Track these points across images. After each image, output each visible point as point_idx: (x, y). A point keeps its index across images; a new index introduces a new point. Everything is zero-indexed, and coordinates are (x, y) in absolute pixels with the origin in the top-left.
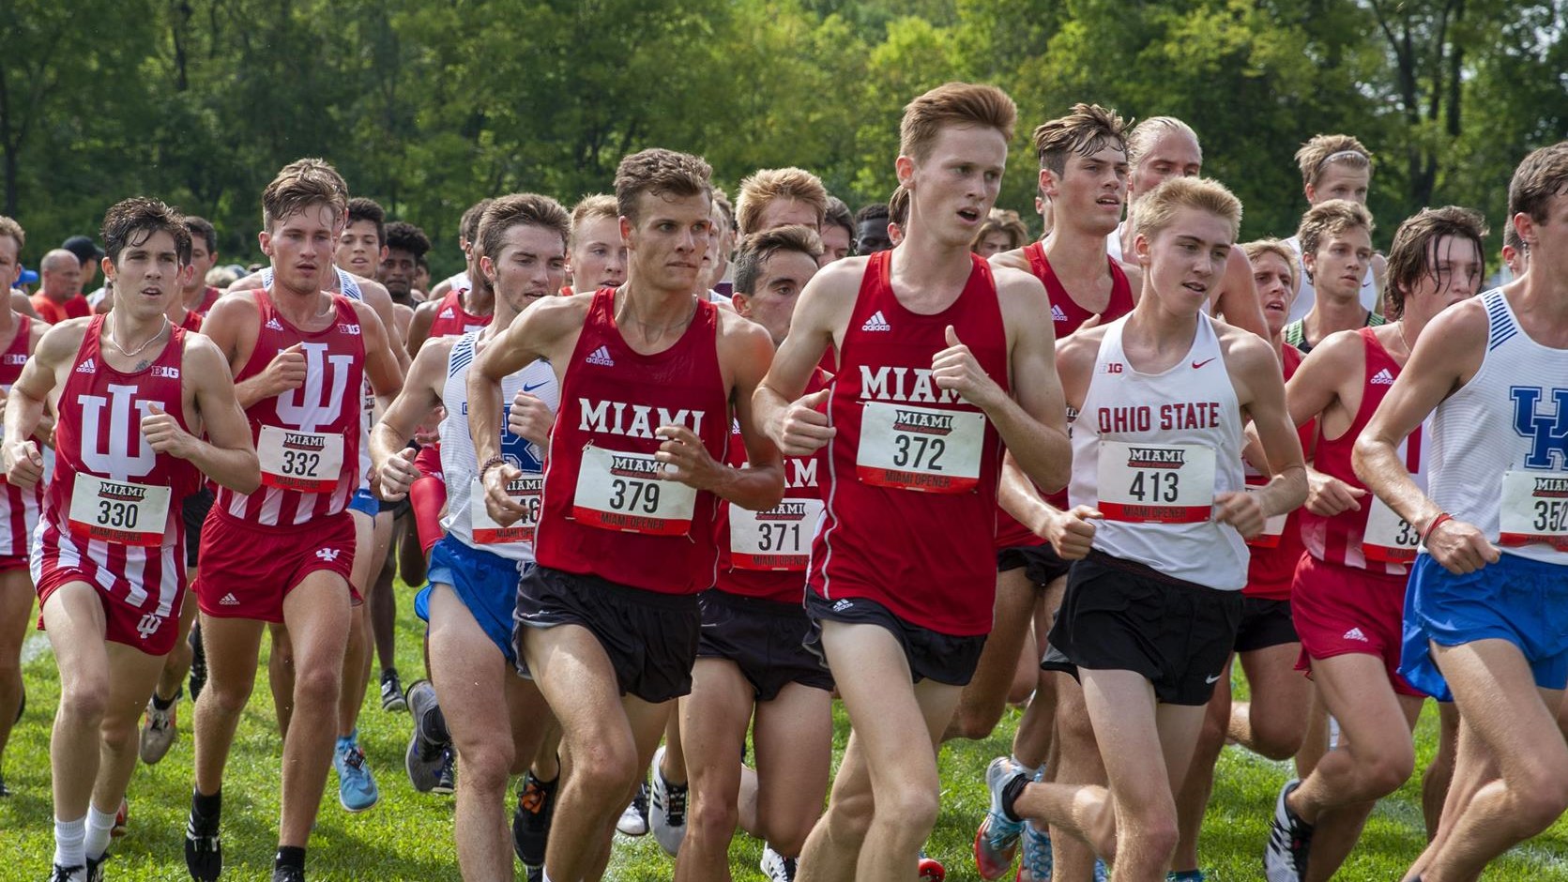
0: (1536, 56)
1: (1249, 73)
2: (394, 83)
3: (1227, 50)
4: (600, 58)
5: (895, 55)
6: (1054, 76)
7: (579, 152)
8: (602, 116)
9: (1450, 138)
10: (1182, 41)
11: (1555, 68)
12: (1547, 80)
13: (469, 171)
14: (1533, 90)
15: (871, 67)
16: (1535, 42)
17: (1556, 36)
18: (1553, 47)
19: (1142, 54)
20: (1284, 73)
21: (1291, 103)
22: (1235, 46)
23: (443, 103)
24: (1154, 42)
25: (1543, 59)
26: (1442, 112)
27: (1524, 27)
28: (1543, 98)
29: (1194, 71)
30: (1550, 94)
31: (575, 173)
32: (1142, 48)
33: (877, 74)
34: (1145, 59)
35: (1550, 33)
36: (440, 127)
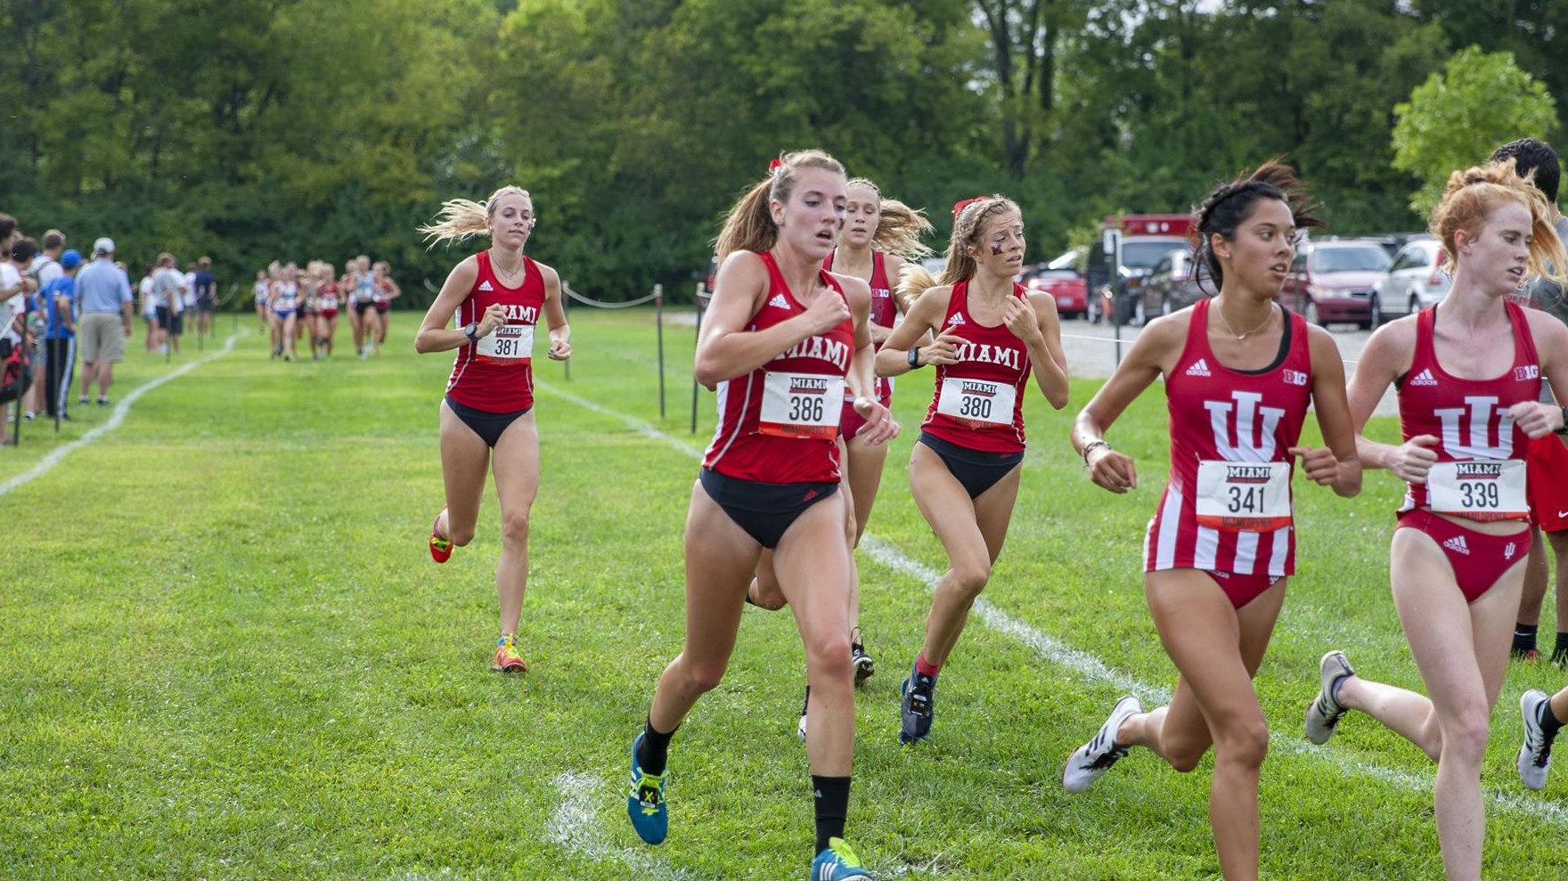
0: (1121, 38)
1: (860, 48)
2: (35, 40)
3: (842, 27)
4: (241, 20)
5: (524, 22)
6: (678, 47)
7: (218, 110)
8: (242, 75)
9: (1044, 113)
10: (798, 17)
11: (1139, 50)
12: (1132, 59)
13: (111, 127)
14: (1119, 69)
15: (502, 34)
16: (1120, 24)
17: (1140, 20)
18: (1137, 30)
19: (759, 29)
20: (894, 49)
21: (899, 77)
22: (850, 23)
23: (85, 60)
24: (771, 17)
25: (1127, 41)
26: (1035, 88)
27: (1110, 11)
28: (1127, 76)
29: (811, 45)
30: (1135, 72)
31: (214, 131)
32: (759, 22)
33: (508, 40)
34: (764, 33)
35: (1134, 17)
36: (80, 84)
